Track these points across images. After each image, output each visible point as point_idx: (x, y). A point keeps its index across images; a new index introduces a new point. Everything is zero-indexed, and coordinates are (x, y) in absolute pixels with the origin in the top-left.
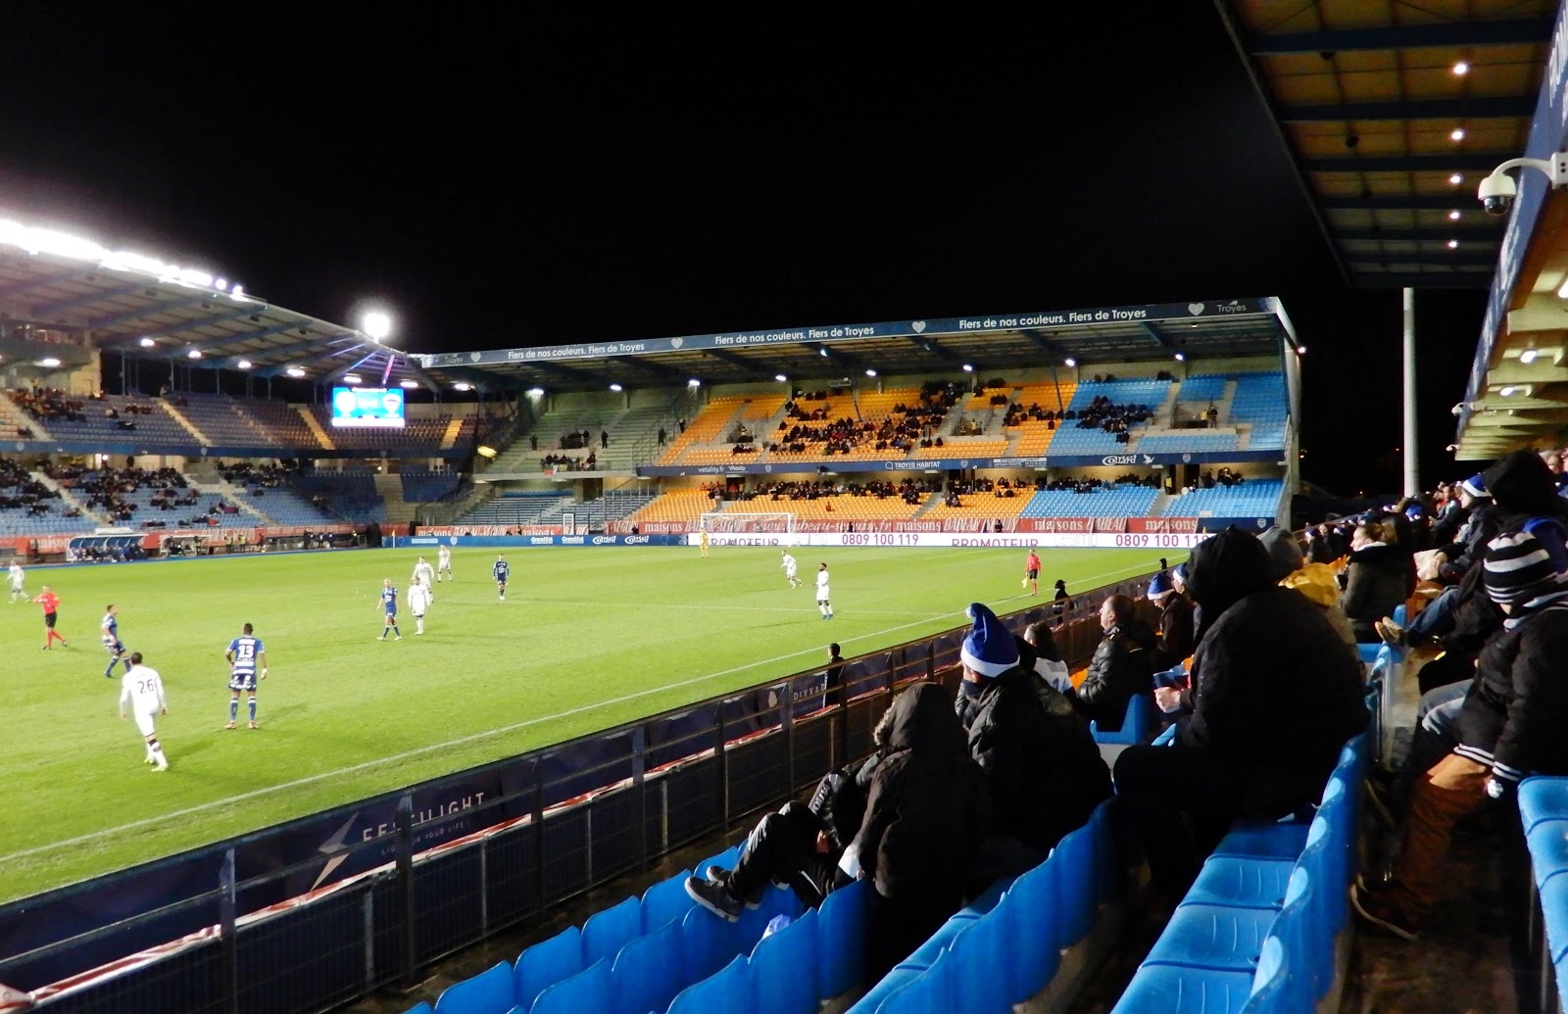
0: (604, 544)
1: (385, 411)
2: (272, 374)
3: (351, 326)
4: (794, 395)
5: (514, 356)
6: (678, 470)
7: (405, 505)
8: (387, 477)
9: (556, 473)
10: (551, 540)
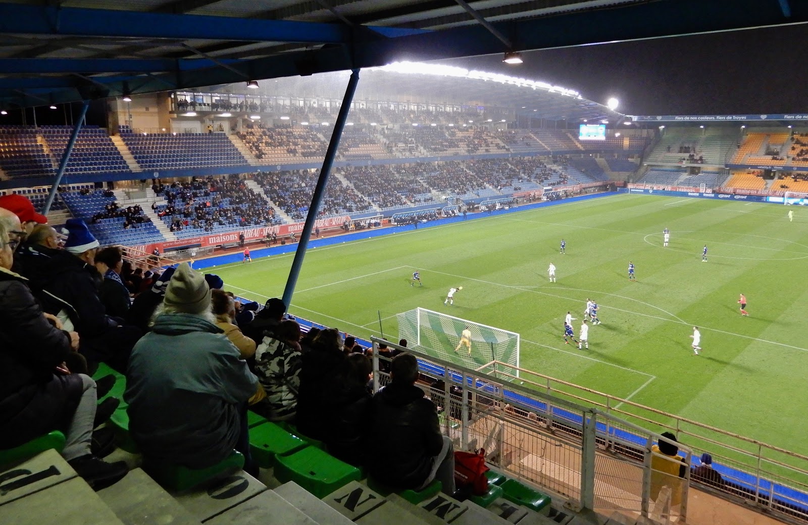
0: (724, 198)
1: (598, 133)
2: (543, 117)
3: (606, 105)
4: (793, 134)
5: (678, 118)
6: (747, 167)
7: (613, 172)
8: (600, 160)
9: (685, 164)
10: (698, 194)
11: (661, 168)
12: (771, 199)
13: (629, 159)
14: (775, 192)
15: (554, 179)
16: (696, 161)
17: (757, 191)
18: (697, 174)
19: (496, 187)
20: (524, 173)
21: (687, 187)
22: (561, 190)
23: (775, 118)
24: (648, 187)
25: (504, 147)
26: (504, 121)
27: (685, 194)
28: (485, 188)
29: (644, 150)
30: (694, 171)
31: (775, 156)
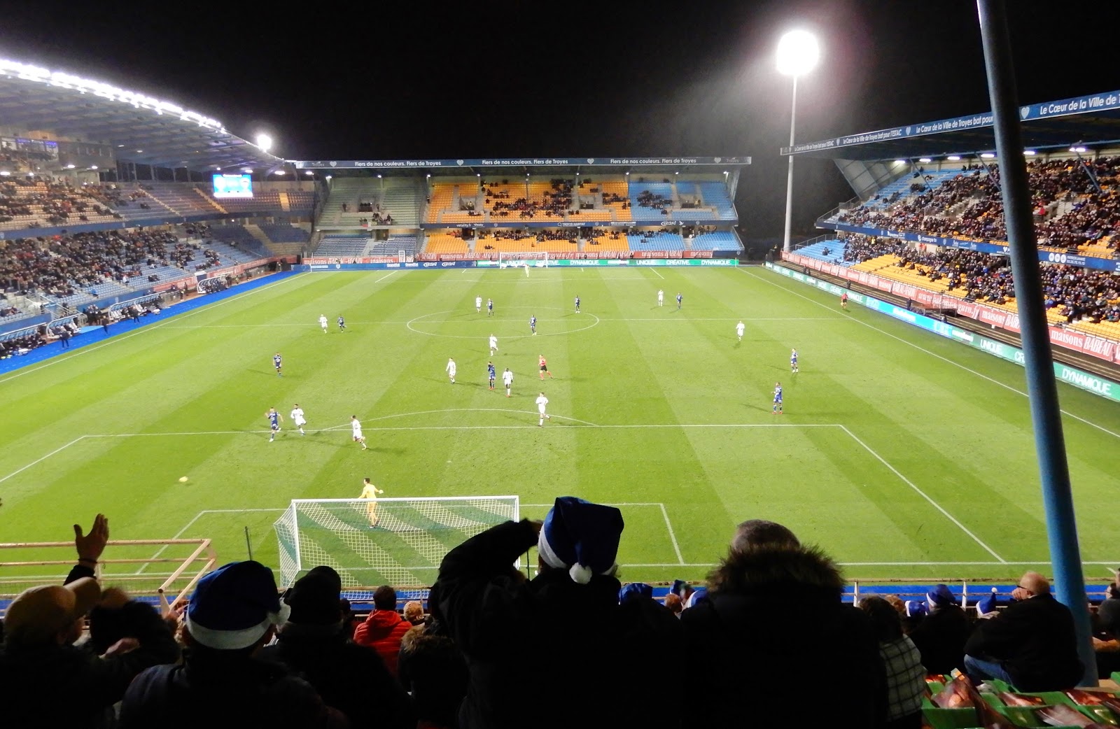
0: (430, 267)
1: (241, 188)
4: (482, 183)
5: (359, 164)
6: (445, 226)
7: (274, 244)
8: (251, 227)
9: (371, 226)
10: (399, 265)
11: (339, 234)
12: (480, 263)
13: (292, 224)
14: (483, 254)
15: (199, 259)
16: (383, 222)
17: (463, 254)
18: (386, 239)
19: (119, 278)
20: (151, 252)
21: (382, 256)
22: (220, 275)
23: (472, 164)
24: (332, 260)
25: (107, 212)
26: (95, 167)
27: (382, 267)
28: (101, 282)
29: (312, 210)
30: (381, 235)
31: (472, 211)
